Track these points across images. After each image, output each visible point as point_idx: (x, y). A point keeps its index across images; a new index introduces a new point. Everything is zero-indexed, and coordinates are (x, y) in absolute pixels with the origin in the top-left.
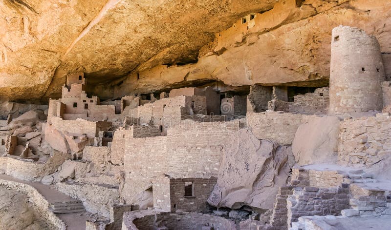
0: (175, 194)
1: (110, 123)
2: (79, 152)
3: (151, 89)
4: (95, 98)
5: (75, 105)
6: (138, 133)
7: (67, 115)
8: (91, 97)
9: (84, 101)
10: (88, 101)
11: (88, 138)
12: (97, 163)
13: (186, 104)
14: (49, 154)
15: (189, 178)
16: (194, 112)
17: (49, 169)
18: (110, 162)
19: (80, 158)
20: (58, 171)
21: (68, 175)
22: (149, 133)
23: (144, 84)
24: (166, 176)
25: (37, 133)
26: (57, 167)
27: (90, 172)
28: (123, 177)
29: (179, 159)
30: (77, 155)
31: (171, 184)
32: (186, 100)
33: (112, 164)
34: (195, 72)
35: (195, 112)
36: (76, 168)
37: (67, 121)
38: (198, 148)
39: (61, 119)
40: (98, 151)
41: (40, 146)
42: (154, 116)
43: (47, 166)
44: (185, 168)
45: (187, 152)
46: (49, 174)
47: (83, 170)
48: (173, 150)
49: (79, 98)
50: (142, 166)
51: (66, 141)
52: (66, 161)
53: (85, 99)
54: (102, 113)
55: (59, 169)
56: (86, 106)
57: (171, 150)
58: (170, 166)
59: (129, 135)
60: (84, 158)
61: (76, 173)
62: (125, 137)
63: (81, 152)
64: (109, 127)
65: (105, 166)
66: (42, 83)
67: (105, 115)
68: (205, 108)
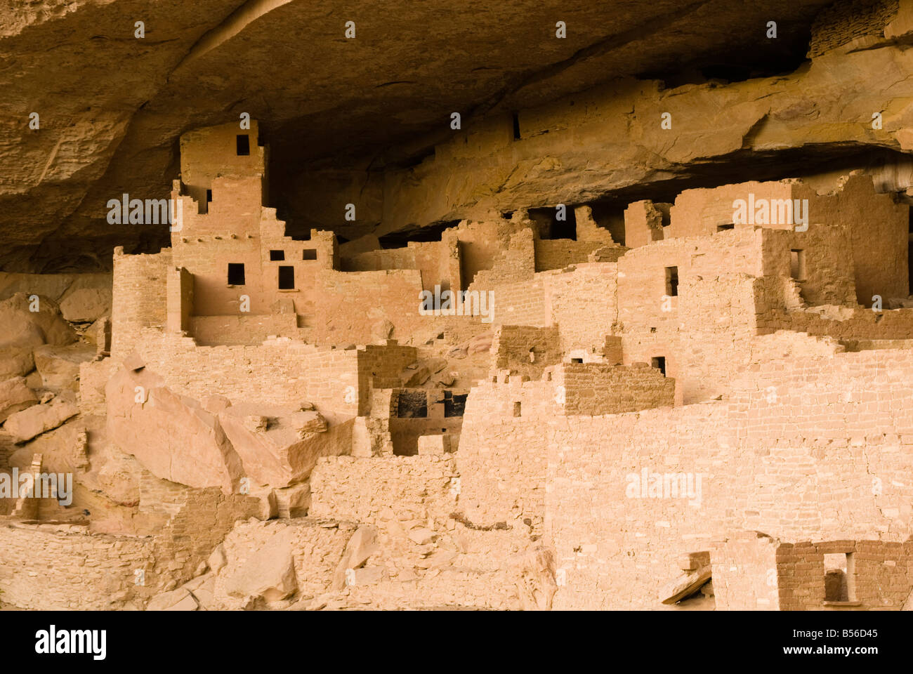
0: (795, 591)
1: (410, 354)
2: (293, 483)
3: (580, 186)
4: (322, 241)
5: (236, 274)
6: (584, 394)
7: (208, 324)
8: (308, 238)
9: (277, 255)
10: (294, 251)
11: (327, 424)
12: (393, 527)
13: (770, 267)
14: (136, 504)
15: (838, 542)
16: (802, 295)
17: (171, 565)
18: (456, 517)
19: (298, 512)
20: (207, 569)
21: (269, 584)
22: (627, 393)
23: (546, 165)
24: (761, 535)
25: (60, 410)
26: (204, 552)
27: (363, 565)
28: (549, 566)
29: (782, 485)
30: (286, 499)
31: (780, 562)
32: (767, 248)
33: (468, 524)
34: (792, 116)
35: (807, 297)
36: (297, 552)
37: (220, 350)
38: (853, 443)
39: (190, 342)
40: (396, 474)
41: (87, 468)
42: (625, 315)
43: (163, 551)
44: (809, 515)
45: (813, 460)
46: (171, 583)
47: (333, 557)
48: (757, 452)
49: (249, 244)
50: (629, 518)
51: (224, 442)
52: (239, 527)
53: (278, 248)
54: (366, 310)
55: (215, 559)
56: (286, 279)
57: (752, 455)
58: (748, 513)
59: (544, 403)
60: (317, 508)
61: (301, 575)
62: (524, 410)
63: (301, 487)
64: (406, 368)
65: (434, 539)
66: (65, 176)
67: (379, 315)
68: (846, 275)
